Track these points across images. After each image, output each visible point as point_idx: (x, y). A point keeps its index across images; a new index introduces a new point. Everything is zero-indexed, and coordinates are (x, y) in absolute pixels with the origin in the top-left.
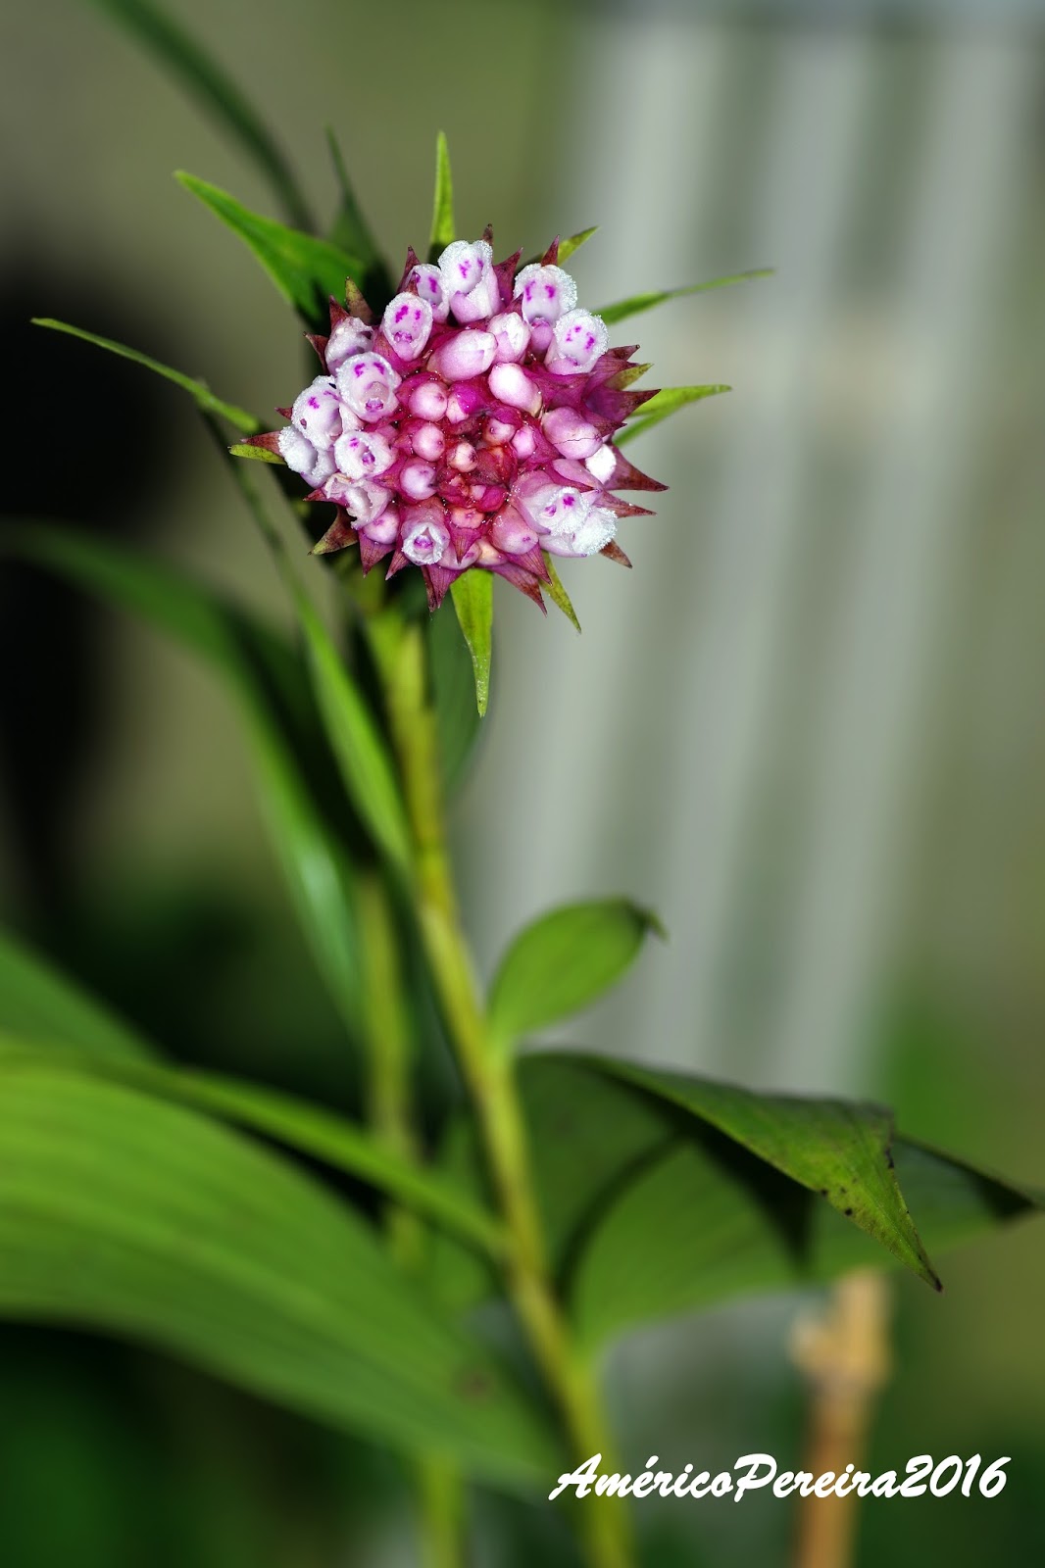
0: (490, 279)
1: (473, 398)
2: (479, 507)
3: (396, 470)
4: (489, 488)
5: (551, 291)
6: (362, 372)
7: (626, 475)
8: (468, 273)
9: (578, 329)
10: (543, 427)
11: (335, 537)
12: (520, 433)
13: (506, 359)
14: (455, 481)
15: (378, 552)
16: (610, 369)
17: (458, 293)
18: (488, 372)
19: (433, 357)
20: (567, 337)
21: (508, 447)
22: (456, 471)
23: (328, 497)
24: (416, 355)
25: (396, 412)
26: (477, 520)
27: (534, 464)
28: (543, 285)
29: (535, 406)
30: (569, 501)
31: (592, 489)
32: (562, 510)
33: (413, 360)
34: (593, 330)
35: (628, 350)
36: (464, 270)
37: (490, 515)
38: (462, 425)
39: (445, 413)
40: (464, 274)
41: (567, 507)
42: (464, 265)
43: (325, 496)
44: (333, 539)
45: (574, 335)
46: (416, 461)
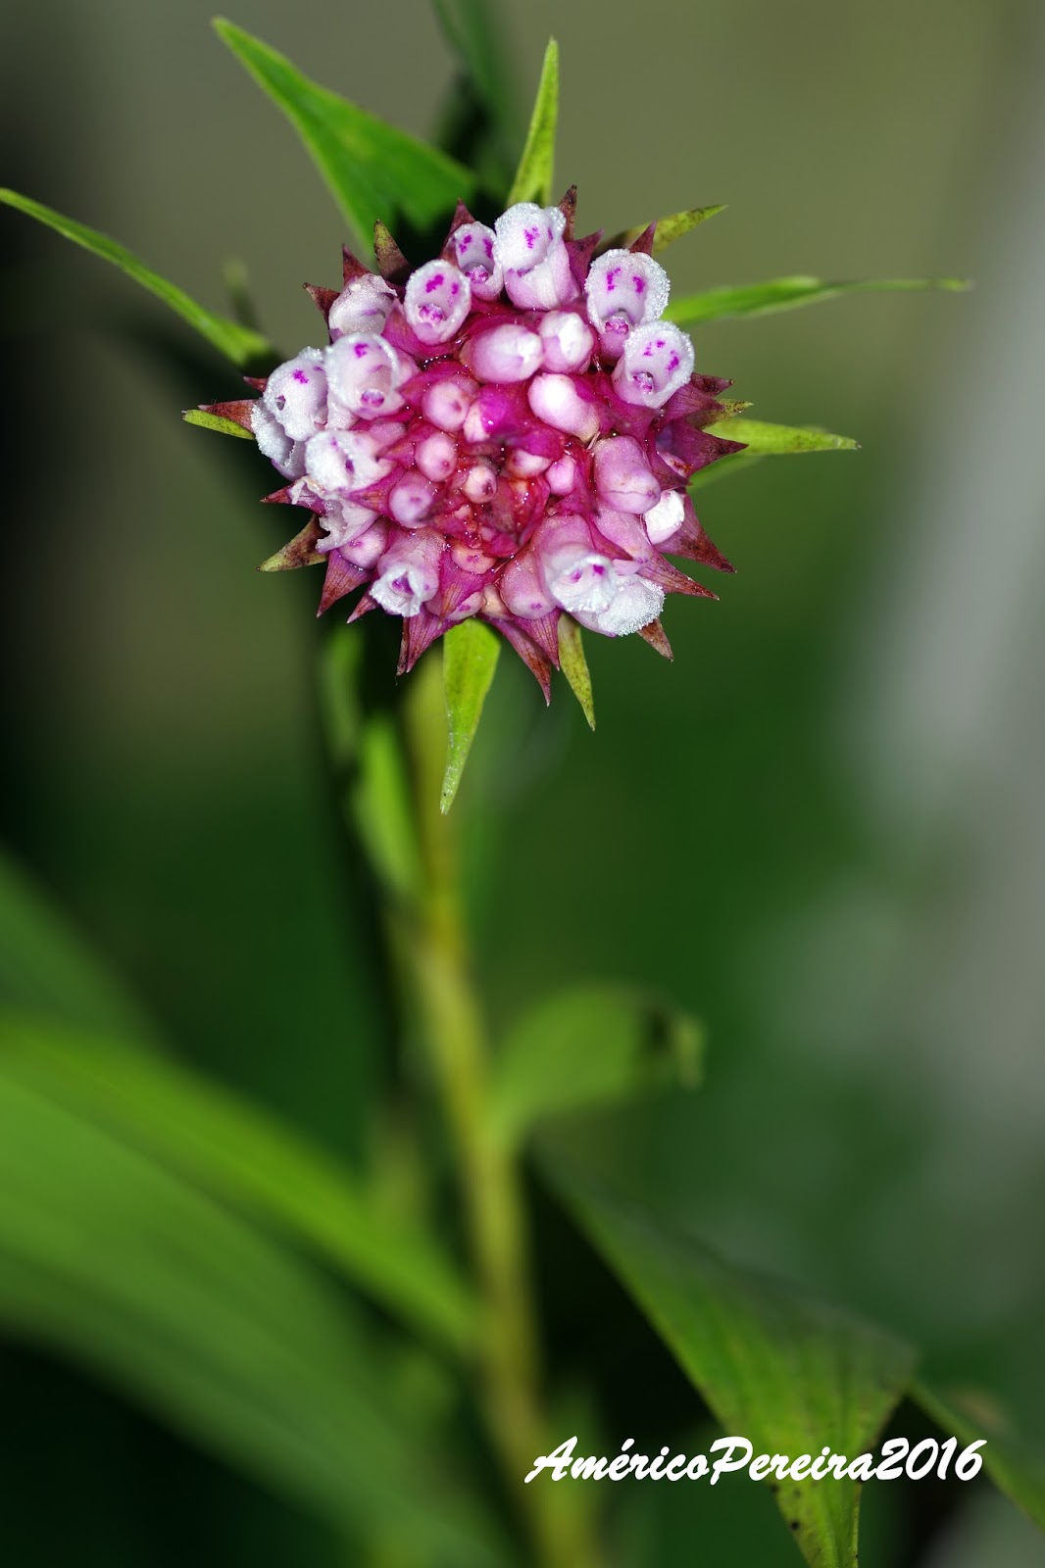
0: (558, 260)
1: (501, 412)
2: (487, 549)
3: (385, 487)
4: (499, 532)
5: (640, 285)
6: (364, 353)
7: (693, 537)
8: (535, 242)
9: (660, 344)
10: (594, 459)
11: (299, 550)
12: (557, 466)
13: (556, 368)
14: (464, 511)
15: (350, 581)
16: (693, 402)
17: (511, 271)
18: (530, 381)
19: (468, 343)
20: (645, 351)
21: (536, 483)
22: (465, 499)
23: (294, 502)
24: (445, 337)
25: (402, 410)
26: (484, 564)
27: (568, 510)
28: (631, 275)
29: (588, 428)
30: (599, 570)
31: (629, 558)
32: (590, 579)
33: (441, 344)
34: (679, 349)
35: (721, 382)
36: (530, 238)
37: (502, 563)
38: (479, 447)
39: (462, 425)
40: (530, 245)
41: (597, 575)
42: (531, 232)
43: (291, 500)
44: (295, 552)
45: (654, 349)
46: (415, 478)
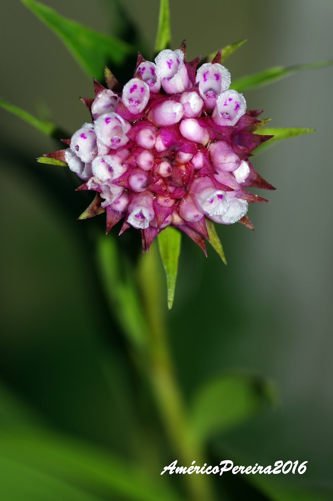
0: (183, 71)
1: (169, 138)
2: (172, 196)
3: (126, 176)
4: (177, 188)
5: (218, 77)
6: (109, 122)
7: (255, 178)
8: (172, 66)
9: (230, 100)
10: (209, 152)
11: (93, 209)
12: (196, 157)
13: (189, 116)
14: (160, 182)
15: (116, 218)
16: (247, 122)
17: (164, 78)
18: (179, 123)
19: (151, 112)
20: (224, 103)
21: (189, 165)
22: (160, 176)
23: (89, 189)
24: (141, 111)
25: (128, 143)
26: (171, 203)
27: (203, 174)
28: (213, 73)
29: (205, 140)
30: (220, 197)
31: (232, 190)
32: (217, 201)
33: (139, 114)
34: (238, 100)
35: (258, 112)
36: (169, 64)
37: (178, 201)
38: (163, 154)
39: (154, 145)
40: (170, 67)
41: (220, 199)
42: (169, 62)
43: (87, 188)
44: (92, 210)
45: (228, 102)
46: (138, 171)
